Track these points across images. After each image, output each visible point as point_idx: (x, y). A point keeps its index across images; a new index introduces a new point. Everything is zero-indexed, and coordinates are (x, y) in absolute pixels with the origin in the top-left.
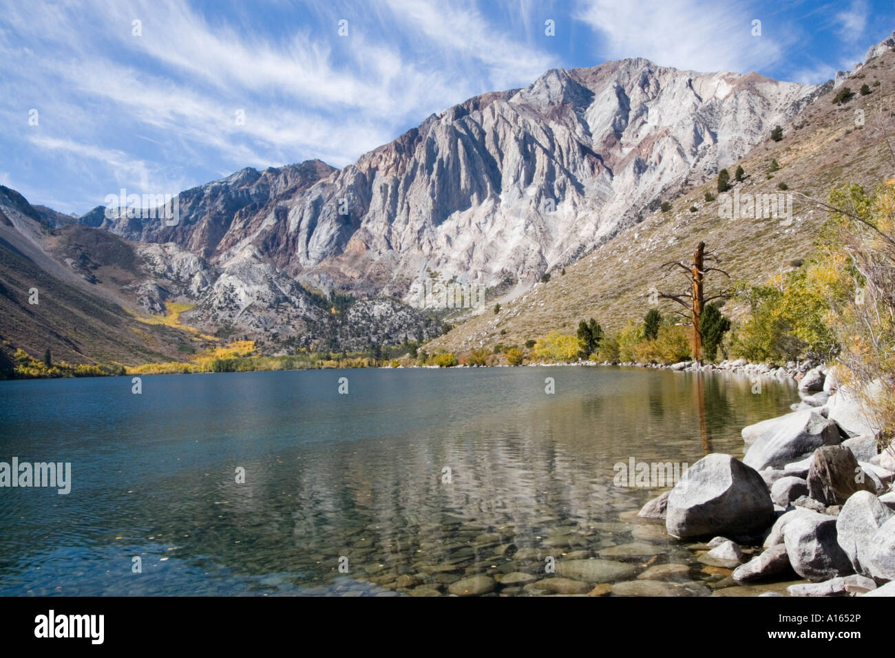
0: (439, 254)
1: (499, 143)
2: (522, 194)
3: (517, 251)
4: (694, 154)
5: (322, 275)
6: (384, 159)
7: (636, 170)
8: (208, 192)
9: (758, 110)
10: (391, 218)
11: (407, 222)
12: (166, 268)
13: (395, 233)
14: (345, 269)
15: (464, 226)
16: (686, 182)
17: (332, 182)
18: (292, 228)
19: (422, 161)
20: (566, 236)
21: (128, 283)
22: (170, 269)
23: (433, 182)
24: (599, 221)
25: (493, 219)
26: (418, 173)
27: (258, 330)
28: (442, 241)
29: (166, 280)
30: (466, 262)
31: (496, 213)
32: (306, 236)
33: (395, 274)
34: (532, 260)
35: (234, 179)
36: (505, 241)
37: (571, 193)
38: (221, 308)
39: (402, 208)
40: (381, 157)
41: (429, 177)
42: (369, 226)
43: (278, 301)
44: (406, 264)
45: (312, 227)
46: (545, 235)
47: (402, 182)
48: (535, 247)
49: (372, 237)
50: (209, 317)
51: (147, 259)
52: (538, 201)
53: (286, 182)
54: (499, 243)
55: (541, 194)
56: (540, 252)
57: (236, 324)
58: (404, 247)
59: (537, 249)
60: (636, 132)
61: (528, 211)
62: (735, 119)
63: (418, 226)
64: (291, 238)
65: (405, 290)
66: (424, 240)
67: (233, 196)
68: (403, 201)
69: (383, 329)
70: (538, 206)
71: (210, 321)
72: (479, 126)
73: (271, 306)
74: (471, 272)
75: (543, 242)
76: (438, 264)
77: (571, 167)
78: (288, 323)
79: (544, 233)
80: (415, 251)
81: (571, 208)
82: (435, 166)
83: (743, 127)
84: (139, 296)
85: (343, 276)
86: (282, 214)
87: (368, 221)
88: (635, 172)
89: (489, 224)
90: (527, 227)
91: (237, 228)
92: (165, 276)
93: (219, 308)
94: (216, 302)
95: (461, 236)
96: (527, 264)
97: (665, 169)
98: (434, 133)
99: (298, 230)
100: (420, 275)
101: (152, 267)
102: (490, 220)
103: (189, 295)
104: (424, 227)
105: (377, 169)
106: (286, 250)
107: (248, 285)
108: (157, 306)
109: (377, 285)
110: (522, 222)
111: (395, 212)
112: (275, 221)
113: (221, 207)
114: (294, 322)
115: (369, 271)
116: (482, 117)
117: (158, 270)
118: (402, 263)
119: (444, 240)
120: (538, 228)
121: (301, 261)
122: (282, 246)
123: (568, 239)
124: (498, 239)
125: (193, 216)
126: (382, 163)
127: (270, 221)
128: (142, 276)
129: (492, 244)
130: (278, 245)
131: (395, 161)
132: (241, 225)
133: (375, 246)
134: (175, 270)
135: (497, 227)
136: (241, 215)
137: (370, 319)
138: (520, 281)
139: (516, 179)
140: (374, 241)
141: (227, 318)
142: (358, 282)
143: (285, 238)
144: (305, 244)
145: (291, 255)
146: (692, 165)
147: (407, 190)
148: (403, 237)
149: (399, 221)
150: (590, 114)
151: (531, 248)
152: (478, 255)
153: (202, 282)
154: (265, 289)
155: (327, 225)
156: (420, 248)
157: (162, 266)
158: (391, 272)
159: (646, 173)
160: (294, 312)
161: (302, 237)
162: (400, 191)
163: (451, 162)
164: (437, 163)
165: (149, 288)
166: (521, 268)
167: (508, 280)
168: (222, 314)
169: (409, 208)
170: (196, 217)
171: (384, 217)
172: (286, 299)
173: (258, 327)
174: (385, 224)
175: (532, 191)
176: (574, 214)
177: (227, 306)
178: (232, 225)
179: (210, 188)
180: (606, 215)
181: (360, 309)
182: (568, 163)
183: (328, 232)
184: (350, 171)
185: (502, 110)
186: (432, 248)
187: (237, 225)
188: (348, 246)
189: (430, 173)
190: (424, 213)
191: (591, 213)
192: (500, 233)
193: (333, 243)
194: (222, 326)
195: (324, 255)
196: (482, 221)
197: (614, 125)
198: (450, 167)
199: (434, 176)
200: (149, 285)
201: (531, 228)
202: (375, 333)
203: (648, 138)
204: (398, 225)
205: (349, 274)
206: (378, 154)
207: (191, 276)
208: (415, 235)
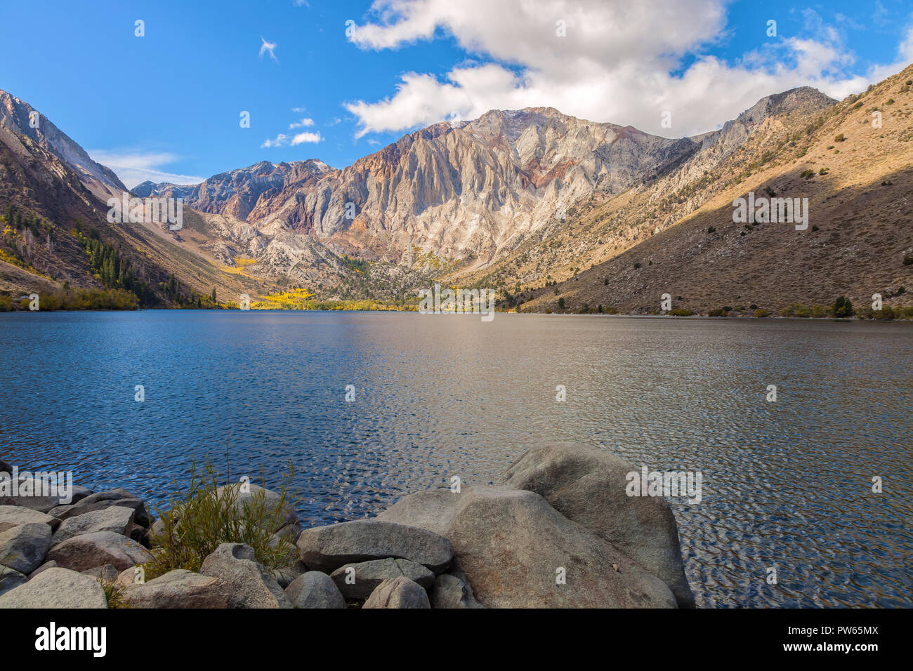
0: (420, 234)
1: (459, 160)
2: (476, 197)
3: (475, 236)
4: (595, 179)
5: (335, 244)
6: (374, 164)
7: (557, 186)
8: (234, 177)
9: (636, 153)
10: (384, 207)
11: (395, 211)
12: (230, 233)
13: (387, 218)
14: (353, 241)
15: (436, 216)
16: (593, 198)
17: (336, 177)
18: (309, 209)
19: (406, 168)
20: (508, 228)
21: (205, 242)
22: (232, 233)
23: (414, 183)
24: (532, 220)
25: (456, 213)
26: (403, 176)
27: (307, 282)
28: (421, 226)
29: (231, 242)
30: (439, 242)
31: (458, 210)
32: (320, 216)
33: (389, 247)
34: (486, 243)
35: (255, 169)
36: (466, 229)
37: (509, 199)
38: (277, 265)
39: (392, 201)
40: (372, 162)
41: (411, 180)
42: (368, 211)
43: (318, 261)
44: (396, 241)
45: (324, 209)
46: (493, 227)
47: (392, 182)
48: (487, 234)
49: (371, 220)
50: (269, 270)
51: (214, 226)
52: (488, 203)
53: (297, 175)
54: (462, 230)
55: (490, 198)
56: (491, 238)
57: (290, 277)
58: (394, 228)
59: (489, 236)
60: (550, 159)
61: (481, 209)
62: (621, 157)
63: (404, 214)
64: (308, 216)
65: (399, 258)
66: (408, 224)
67: (256, 182)
68: (393, 196)
69: (400, 286)
70: (487, 207)
71: (270, 273)
72: (445, 146)
73: (313, 265)
74: (443, 249)
75: (492, 231)
76: (419, 242)
77: (508, 181)
78: (328, 277)
79: (493, 225)
80: (401, 232)
81: (510, 209)
82: (416, 172)
83: (626, 163)
84: (215, 252)
85: (350, 245)
86: (301, 199)
87: (367, 208)
88: (555, 188)
89: (453, 216)
90: (481, 220)
91: (262, 206)
92: (230, 239)
93: (275, 264)
94: (272, 260)
95: (434, 223)
96: (483, 246)
97: (576, 187)
98: (414, 149)
99: (314, 211)
100: (407, 248)
101: (219, 232)
102: (454, 214)
103: (250, 254)
104: (408, 215)
105: (369, 170)
106: (306, 225)
107: (294, 249)
108: (229, 261)
109: (378, 254)
110: (477, 216)
111: (387, 203)
112: (296, 203)
113: (247, 189)
114: (332, 277)
115: (371, 243)
116: (446, 140)
117: (223, 234)
118: (393, 239)
119: (423, 225)
120: (488, 222)
121: (318, 233)
122: (302, 222)
123: (510, 230)
124: (461, 227)
125: (224, 194)
126: (373, 167)
127: (291, 203)
128: (214, 238)
129: (457, 230)
130: (299, 221)
131: (382, 166)
132: (266, 203)
133: (373, 226)
134: (236, 235)
135: (459, 219)
136: (265, 197)
137: (388, 278)
138: (479, 257)
139: (472, 187)
140: (373, 222)
141: (283, 272)
142: (363, 251)
143: (304, 216)
144: (319, 221)
145: (309, 228)
146: (595, 186)
147: (395, 188)
148: (393, 221)
149: (390, 210)
150: (518, 145)
151: (485, 235)
152: (448, 237)
153: (258, 245)
154: (307, 252)
155: (336, 209)
156: (406, 229)
157: (226, 231)
158: (387, 245)
159: (562, 189)
160: (330, 271)
161: (317, 216)
162: (391, 189)
163: (427, 171)
164: (417, 171)
165: (221, 247)
166: (479, 248)
167: (471, 256)
168: (278, 269)
169: (396, 201)
170: (227, 194)
171: (379, 206)
172: (323, 261)
173: (307, 279)
174: (380, 211)
175: (483, 196)
176: (512, 213)
177: (281, 263)
178: (258, 203)
179: (236, 173)
180: (537, 216)
181: (379, 270)
182: (507, 178)
183: (337, 214)
184: (349, 171)
185: (461, 137)
186: (414, 231)
187: (262, 204)
188: (352, 225)
189: (412, 178)
190: (408, 205)
191: (523, 213)
192: (462, 223)
193: (341, 222)
194: (280, 277)
195: (335, 230)
196: (449, 214)
197: (535, 153)
198: (426, 174)
199: (415, 180)
200: (221, 245)
201: (484, 221)
202: (394, 288)
203: (559, 165)
204: (389, 213)
205: (356, 245)
206: (370, 160)
207: (249, 240)
208: (402, 221)
